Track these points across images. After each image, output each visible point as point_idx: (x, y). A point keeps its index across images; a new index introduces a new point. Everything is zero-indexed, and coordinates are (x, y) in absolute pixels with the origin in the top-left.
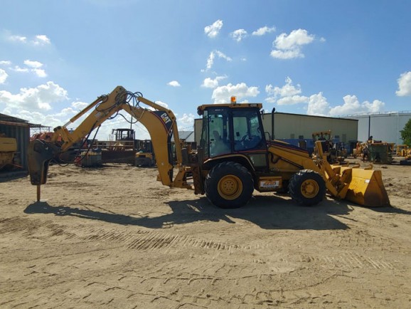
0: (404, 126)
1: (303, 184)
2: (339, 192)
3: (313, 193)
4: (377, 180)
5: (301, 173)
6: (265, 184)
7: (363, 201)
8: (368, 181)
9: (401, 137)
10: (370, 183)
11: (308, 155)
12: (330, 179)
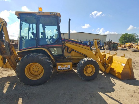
0: (120, 38)
1: (85, 67)
2: (106, 69)
3: (91, 72)
4: (129, 64)
5: (84, 61)
6: (61, 68)
7: (120, 77)
8: (124, 65)
9: (119, 41)
10: (125, 66)
11: (89, 48)
12: (101, 61)
